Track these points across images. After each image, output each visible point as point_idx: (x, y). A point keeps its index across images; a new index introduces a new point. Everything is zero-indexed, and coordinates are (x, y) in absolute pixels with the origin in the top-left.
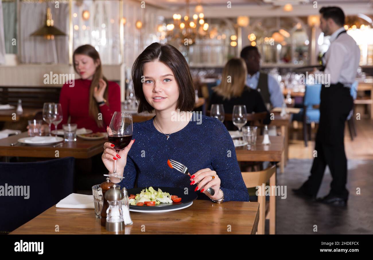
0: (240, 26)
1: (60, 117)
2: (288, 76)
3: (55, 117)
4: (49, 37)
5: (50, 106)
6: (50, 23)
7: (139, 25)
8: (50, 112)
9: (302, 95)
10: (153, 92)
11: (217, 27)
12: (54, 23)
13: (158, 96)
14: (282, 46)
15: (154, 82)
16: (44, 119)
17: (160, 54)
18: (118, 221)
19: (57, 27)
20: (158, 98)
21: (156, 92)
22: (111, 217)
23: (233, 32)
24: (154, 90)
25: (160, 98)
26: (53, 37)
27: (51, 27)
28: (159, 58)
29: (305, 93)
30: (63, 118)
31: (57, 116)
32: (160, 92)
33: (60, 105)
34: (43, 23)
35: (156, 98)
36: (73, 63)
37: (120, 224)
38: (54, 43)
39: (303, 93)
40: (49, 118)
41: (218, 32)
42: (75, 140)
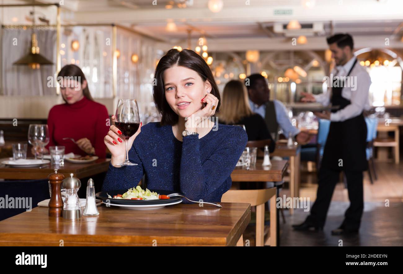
0: (249, 62)
1: (47, 139)
2: (301, 115)
3: (42, 138)
4: (34, 66)
5: (36, 128)
6: (36, 50)
7: (135, 58)
8: (36, 134)
9: (315, 132)
10: (176, 98)
11: (223, 63)
12: (40, 50)
13: (181, 101)
14: (297, 85)
15: (176, 88)
16: (30, 142)
17: (179, 58)
18: (75, 209)
19: (43, 54)
20: (182, 104)
21: (178, 98)
22: (67, 205)
23: (242, 70)
24: (177, 96)
25: (184, 103)
26: (38, 66)
27: (36, 55)
28: (177, 63)
29: (319, 130)
30: (50, 141)
31: (44, 138)
32: (182, 97)
33: (47, 126)
34: (28, 51)
35: (180, 104)
36: (60, 92)
37: (76, 211)
38: (39, 74)
39: (316, 130)
40: (34, 140)
41: (225, 68)
42: (63, 163)
